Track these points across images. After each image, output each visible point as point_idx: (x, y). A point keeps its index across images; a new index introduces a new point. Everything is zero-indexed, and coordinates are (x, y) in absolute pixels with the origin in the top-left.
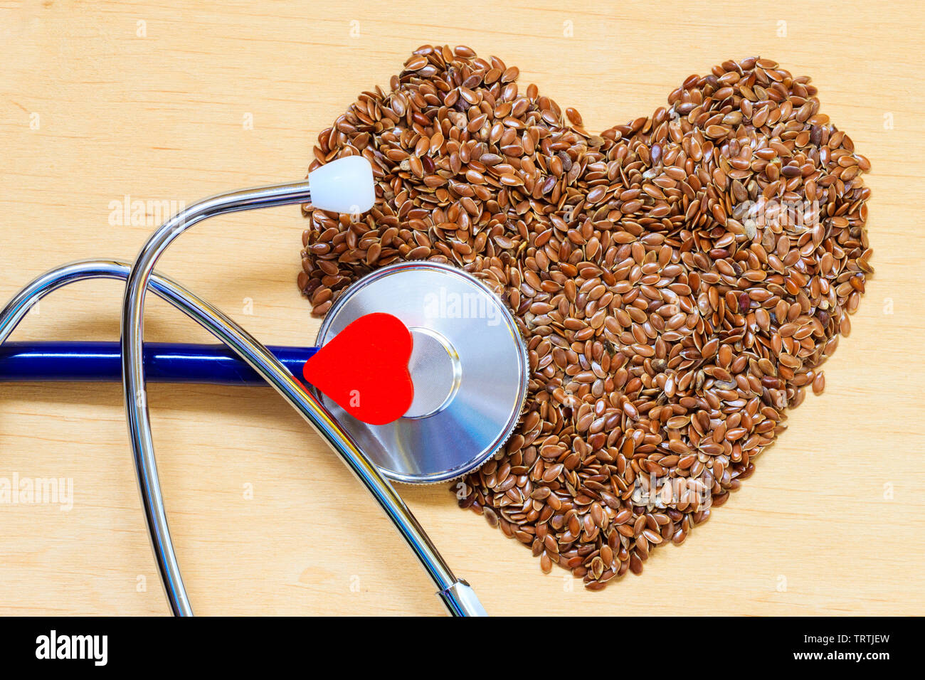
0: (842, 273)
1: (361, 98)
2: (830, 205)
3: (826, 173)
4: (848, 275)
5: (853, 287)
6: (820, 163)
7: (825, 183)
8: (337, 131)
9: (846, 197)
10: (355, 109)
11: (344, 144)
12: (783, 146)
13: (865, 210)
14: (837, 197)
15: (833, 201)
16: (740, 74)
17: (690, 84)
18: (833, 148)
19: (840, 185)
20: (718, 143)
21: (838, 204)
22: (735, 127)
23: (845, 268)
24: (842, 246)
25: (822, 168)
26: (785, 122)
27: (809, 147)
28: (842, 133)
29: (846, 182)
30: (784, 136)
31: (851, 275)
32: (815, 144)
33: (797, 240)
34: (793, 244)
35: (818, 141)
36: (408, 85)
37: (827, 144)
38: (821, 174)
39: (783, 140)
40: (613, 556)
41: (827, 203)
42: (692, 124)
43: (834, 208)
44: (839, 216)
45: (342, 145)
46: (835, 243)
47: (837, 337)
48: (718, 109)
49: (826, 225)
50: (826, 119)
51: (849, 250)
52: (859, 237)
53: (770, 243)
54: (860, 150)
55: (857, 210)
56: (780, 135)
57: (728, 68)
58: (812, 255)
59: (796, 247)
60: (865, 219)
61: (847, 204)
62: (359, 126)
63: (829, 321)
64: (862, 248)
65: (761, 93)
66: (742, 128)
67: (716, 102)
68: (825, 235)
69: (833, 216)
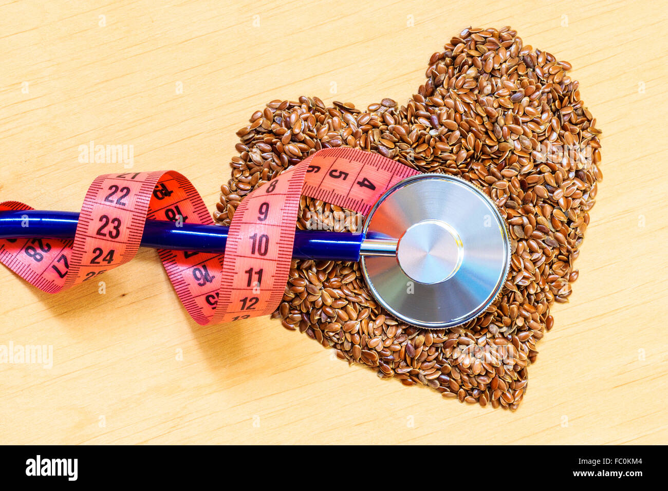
0: (582, 142)
2: (557, 103)
3: (545, 83)
4: (586, 142)
6: (539, 78)
7: (547, 90)
9: (565, 93)
13: (579, 96)
14: (559, 96)
15: (557, 99)
16: (464, 43)
17: (434, 60)
18: (542, 65)
19: (558, 87)
21: (561, 100)
22: (475, 78)
23: (583, 138)
24: (576, 125)
25: (541, 81)
26: (505, 62)
27: (527, 71)
28: (544, 52)
29: (560, 83)
30: (509, 72)
31: (589, 140)
32: (530, 68)
33: (545, 135)
35: (532, 65)
37: (538, 65)
41: (554, 101)
42: (447, 89)
43: (560, 103)
44: (565, 106)
46: (570, 125)
47: (596, 184)
48: (460, 71)
49: (559, 117)
50: (529, 48)
51: (581, 125)
52: (584, 114)
53: (529, 144)
54: (559, 58)
57: (455, 42)
58: (558, 139)
59: (546, 138)
60: (582, 102)
61: (567, 97)
63: (585, 175)
64: (589, 121)
65: (482, 49)
67: (456, 68)
68: (561, 123)
69: (561, 108)
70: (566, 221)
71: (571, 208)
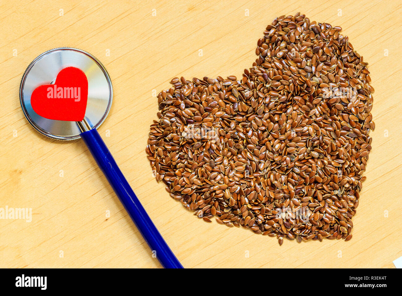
0: (358, 72)
1: (151, 129)
2: (337, 51)
3: (328, 41)
4: (360, 71)
5: (365, 74)
6: (324, 40)
7: (330, 45)
8: (151, 145)
9: (341, 44)
10: (152, 134)
11: (156, 148)
12: (307, 43)
13: (350, 44)
14: (338, 47)
15: (337, 50)
16: (275, 28)
17: (260, 43)
18: (324, 31)
19: (336, 42)
20: (284, 57)
22: (286, 48)
23: (358, 69)
24: (351, 62)
25: (326, 41)
26: (302, 34)
27: (316, 36)
28: (324, 24)
29: (337, 39)
30: (305, 39)
31: (361, 70)
32: (317, 34)
33: (335, 72)
34: (335, 74)
35: (317, 32)
36: (164, 112)
37: (321, 31)
38: (327, 43)
39: (305, 41)
40: (346, 223)
41: (336, 51)
42: (271, 57)
43: (339, 51)
44: (343, 53)
45: (156, 149)
46: (348, 63)
47: (371, 95)
48: (276, 45)
49: (341, 59)
50: (314, 23)
51: (355, 62)
52: (355, 55)
53: (326, 79)
54: (333, 25)
55: (348, 46)
56: (304, 40)
57: (269, 29)
58: (343, 73)
59: (336, 74)
60: (352, 48)
61: (343, 47)
62: (158, 138)
63: (364, 91)
64: (359, 58)
65: (287, 30)
66: (289, 47)
67: (273, 44)
68: (343, 63)
69: (341, 54)
70: (358, 120)
71: (360, 113)
